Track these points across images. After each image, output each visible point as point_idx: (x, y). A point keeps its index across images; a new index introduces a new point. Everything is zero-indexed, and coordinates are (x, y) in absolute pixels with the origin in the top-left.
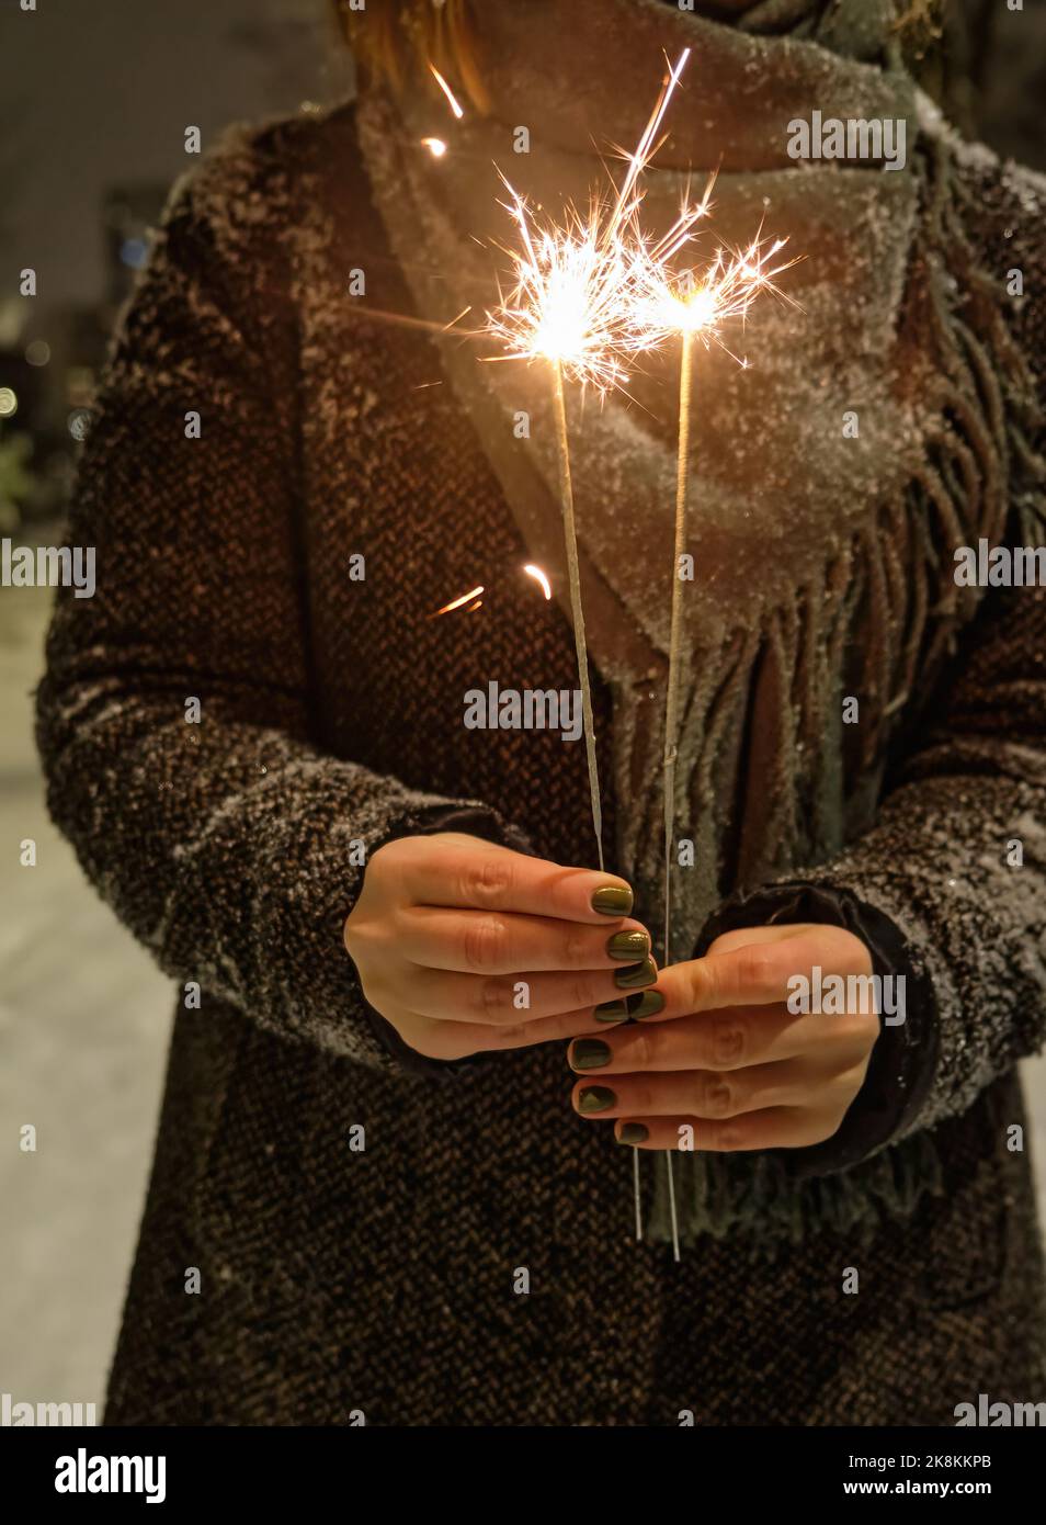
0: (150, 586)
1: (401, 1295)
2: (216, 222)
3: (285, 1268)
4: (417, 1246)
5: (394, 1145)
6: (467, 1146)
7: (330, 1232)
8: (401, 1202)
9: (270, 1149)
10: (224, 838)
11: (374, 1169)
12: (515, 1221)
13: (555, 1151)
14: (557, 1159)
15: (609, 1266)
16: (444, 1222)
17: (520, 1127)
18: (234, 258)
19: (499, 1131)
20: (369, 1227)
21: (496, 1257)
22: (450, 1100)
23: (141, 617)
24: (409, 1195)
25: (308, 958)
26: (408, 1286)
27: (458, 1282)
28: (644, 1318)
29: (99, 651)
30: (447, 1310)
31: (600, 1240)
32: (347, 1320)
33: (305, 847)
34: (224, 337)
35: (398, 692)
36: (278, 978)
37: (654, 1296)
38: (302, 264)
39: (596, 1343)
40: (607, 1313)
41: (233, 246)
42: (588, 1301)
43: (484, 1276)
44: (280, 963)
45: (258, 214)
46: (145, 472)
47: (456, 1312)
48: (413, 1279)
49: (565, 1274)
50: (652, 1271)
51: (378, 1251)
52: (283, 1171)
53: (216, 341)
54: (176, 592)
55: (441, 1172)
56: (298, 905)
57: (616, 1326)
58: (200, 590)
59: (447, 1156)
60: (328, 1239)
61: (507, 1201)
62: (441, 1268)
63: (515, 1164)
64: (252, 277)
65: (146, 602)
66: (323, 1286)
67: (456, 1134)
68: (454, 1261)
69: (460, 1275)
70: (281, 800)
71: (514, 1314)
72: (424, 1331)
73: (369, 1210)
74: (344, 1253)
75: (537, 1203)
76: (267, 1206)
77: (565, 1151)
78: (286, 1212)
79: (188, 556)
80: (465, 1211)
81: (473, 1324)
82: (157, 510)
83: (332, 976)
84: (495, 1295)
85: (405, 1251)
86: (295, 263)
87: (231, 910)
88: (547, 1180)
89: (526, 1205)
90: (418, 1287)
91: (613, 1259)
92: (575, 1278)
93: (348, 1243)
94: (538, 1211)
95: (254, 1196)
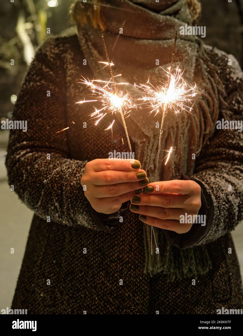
0: (36, 127)
1: (86, 295)
2: (48, 53)
3: (58, 291)
4: (89, 283)
5: (84, 258)
6: (102, 257)
7: (68, 281)
8: (85, 272)
9: (54, 262)
10: (56, 175)
11: (79, 264)
12: (113, 275)
13: (123, 256)
14: (123, 258)
15: (136, 285)
16: (96, 276)
17: (114, 251)
18: (52, 60)
19: (109, 252)
20: (78, 279)
21: (109, 285)
22: (98, 246)
23: (34, 134)
24: (87, 270)
25: (76, 197)
26: (87, 293)
27: (99, 291)
28: (145, 297)
29: (25, 143)
30: (96, 298)
31: (134, 278)
32: (73, 302)
33: (76, 174)
34: (51, 75)
35: (87, 151)
36: (68, 204)
37: (147, 291)
38: (67, 61)
39: (133, 305)
40: (136, 297)
41: (52, 57)
42: (131, 295)
43: (106, 289)
44: (69, 200)
45: (57, 51)
46: (34, 103)
47: (99, 299)
48: (88, 291)
49: (125, 288)
50: (146, 285)
51: (80, 285)
52: (57, 267)
53: (49, 76)
54: (42, 128)
55: (95, 264)
56: (74, 186)
57: (138, 300)
58: (48, 128)
59: (97, 259)
60: (68, 283)
61: (111, 270)
62: (95, 288)
63: (113, 260)
64: (56, 63)
65: (36, 131)
66: (67, 294)
67: (99, 254)
68: (98, 286)
69: (100, 289)
70: (70, 166)
71: (113, 299)
72: (91, 304)
73: (78, 275)
74: (72, 285)
75: (118, 270)
76: (54, 276)
77: (125, 256)
78: (58, 277)
79: (45, 121)
80: (101, 273)
81: (103, 302)
82: (37, 111)
83: (81, 201)
84: (108, 294)
85: (86, 284)
86: (65, 61)
87: (58, 191)
88: (121, 264)
89: (115, 271)
90: (90, 293)
91: (137, 283)
92: (128, 289)
93: (73, 283)
94: (119, 272)
95: (50, 274)
